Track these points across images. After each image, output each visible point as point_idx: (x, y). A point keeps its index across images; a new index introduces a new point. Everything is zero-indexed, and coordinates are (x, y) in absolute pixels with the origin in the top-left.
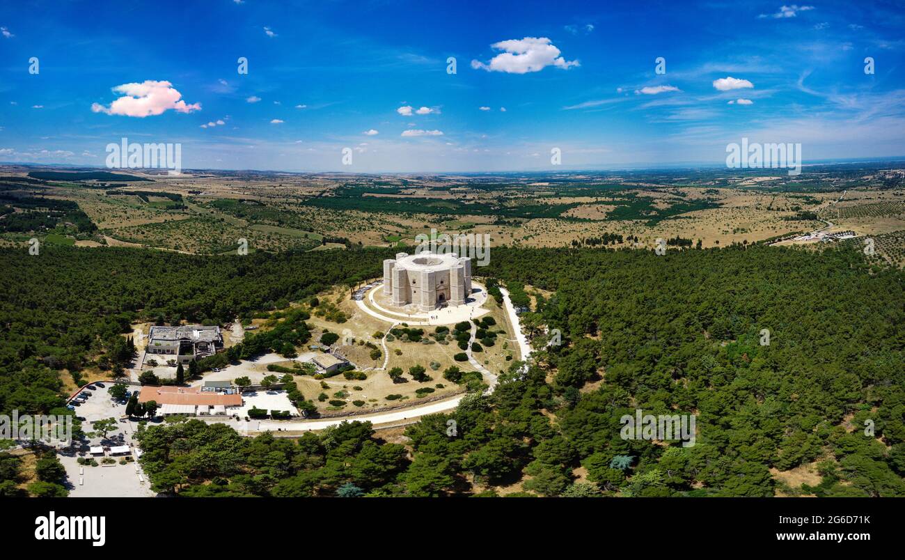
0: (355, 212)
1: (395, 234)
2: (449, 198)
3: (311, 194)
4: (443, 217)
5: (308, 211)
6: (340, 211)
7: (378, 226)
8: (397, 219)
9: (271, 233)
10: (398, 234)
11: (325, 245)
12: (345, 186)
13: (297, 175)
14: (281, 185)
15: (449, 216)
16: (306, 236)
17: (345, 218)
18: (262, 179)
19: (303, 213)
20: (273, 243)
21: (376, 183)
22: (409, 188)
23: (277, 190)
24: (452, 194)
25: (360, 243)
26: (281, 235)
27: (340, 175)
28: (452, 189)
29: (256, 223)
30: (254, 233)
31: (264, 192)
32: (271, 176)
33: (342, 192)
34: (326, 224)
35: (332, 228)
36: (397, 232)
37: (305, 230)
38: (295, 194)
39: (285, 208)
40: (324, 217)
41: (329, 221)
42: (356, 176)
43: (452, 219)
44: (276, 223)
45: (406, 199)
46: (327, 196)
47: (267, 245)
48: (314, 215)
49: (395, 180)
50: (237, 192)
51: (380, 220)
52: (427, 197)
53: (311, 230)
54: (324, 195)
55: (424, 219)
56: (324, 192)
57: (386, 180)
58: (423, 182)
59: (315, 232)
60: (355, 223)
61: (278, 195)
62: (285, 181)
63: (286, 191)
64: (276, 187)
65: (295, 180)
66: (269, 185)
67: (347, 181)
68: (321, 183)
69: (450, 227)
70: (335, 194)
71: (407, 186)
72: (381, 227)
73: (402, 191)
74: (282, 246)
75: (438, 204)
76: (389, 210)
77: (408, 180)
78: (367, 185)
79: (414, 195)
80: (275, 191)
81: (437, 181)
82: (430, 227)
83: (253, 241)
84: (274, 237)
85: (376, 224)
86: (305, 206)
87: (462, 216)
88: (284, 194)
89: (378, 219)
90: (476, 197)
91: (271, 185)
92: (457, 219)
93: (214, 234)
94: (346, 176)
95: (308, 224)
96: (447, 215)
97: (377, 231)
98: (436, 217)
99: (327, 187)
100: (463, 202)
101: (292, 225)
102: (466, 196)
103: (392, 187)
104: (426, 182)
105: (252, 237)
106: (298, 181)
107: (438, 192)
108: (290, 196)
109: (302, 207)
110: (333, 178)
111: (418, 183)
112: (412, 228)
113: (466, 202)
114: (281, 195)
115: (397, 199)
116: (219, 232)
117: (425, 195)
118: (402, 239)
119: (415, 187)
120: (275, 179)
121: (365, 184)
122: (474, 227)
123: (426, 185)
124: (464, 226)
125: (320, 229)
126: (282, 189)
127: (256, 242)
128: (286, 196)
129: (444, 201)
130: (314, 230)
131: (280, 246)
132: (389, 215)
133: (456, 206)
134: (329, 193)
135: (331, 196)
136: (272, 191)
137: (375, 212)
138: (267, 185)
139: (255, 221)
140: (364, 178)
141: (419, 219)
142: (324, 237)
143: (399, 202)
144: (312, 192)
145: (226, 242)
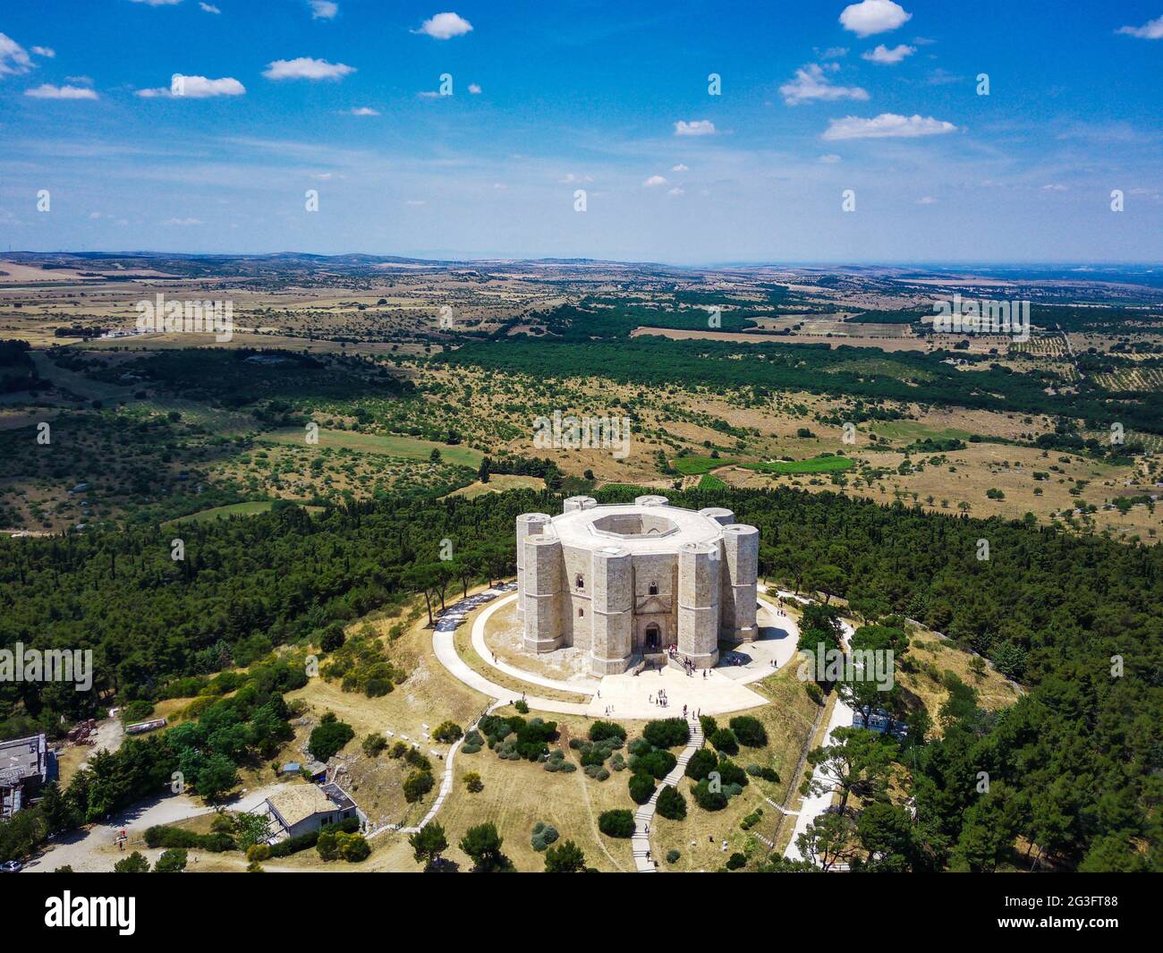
0: (596, 384)
1: (701, 450)
2: (905, 349)
3: (473, 329)
4: (866, 408)
5: (456, 381)
6: (552, 381)
7: (655, 426)
8: (717, 407)
9: (328, 451)
10: (710, 452)
11: (485, 480)
12: (584, 304)
13: (442, 267)
14: (383, 302)
15: (889, 405)
16: (436, 456)
17: (562, 400)
18: (324, 283)
19: (437, 388)
20: (328, 481)
21: (683, 296)
22: (785, 313)
23: (367, 317)
24: (922, 335)
25: (589, 475)
26: (357, 457)
27: (577, 271)
28: (924, 320)
30: (275, 454)
31: (326, 324)
32: (358, 272)
33: (568, 323)
34: (500, 418)
35: (516, 432)
36: (707, 444)
37: (435, 437)
38: (424, 330)
39: (384, 373)
40: (500, 398)
41: (512, 409)
42: (625, 273)
43: (895, 416)
44: (349, 421)
45: (767, 346)
46: (521, 336)
47: (311, 486)
48: (469, 395)
49: (747, 286)
51: (666, 408)
52: (835, 344)
53: (453, 439)
54: (513, 332)
55: (802, 411)
56: (515, 321)
57: (717, 286)
58: (838, 295)
59: (465, 443)
61: (370, 333)
62: (399, 287)
63: (398, 320)
64: (368, 310)
65: (430, 285)
66: (345, 300)
67: (596, 287)
68: (512, 295)
69: (882, 440)
70: (548, 329)
71: (780, 306)
72: (661, 430)
73: (760, 321)
74: (356, 488)
75: (861, 367)
76: (701, 378)
77: (792, 287)
78: (652, 301)
79: (794, 334)
80: (361, 320)
81: (884, 292)
82: (817, 435)
83: (267, 478)
84: (336, 464)
85: (650, 420)
86: (447, 366)
87: (932, 409)
88: (388, 329)
89: (659, 403)
90: (1002, 351)
91: (351, 301)
92: (911, 417)
93: (140, 465)
94: (595, 272)
95: (446, 420)
96: (882, 402)
97: (647, 440)
98: (845, 407)
99: (527, 308)
100: (950, 362)
101: (398, 425)
102: (965, 344)
103: (731, 308)
104: (849, 293)
105: (266, 466)
106: (443, 286)
107: (877, 327)
108: (407, 336)
109: (437, 369)
110: (554, 279)
111: (819, 296)
112: (757, 435)
113: (962, 363)
114: (379, 333)
115: (734, 347)
116: (157, 456)
117: (830, 335)
118: (720, 466)
119: (805, 308)
120: (369, 282)
121: (649, 298)
122: (964, 447)
123: (843, 303)
124: (929, 441)
125: (479, 433)
126: (384, 316)
127: (276, 480)
128: (395, 335)
129: (888, 356)
130: (461, 437)
131: (349, 488)
132: (696, 392)
133: (920, 375)
134: (528, 327)
135: (533, 334)
136: (351, 320)
137: (654, 385)
138: (340, 301)
139: (282, 415)
140: (650, 279)
141: (787, 407)
142: (486, 459)
143: (740, 356)
144: (478, 322)
145: (178, 487)
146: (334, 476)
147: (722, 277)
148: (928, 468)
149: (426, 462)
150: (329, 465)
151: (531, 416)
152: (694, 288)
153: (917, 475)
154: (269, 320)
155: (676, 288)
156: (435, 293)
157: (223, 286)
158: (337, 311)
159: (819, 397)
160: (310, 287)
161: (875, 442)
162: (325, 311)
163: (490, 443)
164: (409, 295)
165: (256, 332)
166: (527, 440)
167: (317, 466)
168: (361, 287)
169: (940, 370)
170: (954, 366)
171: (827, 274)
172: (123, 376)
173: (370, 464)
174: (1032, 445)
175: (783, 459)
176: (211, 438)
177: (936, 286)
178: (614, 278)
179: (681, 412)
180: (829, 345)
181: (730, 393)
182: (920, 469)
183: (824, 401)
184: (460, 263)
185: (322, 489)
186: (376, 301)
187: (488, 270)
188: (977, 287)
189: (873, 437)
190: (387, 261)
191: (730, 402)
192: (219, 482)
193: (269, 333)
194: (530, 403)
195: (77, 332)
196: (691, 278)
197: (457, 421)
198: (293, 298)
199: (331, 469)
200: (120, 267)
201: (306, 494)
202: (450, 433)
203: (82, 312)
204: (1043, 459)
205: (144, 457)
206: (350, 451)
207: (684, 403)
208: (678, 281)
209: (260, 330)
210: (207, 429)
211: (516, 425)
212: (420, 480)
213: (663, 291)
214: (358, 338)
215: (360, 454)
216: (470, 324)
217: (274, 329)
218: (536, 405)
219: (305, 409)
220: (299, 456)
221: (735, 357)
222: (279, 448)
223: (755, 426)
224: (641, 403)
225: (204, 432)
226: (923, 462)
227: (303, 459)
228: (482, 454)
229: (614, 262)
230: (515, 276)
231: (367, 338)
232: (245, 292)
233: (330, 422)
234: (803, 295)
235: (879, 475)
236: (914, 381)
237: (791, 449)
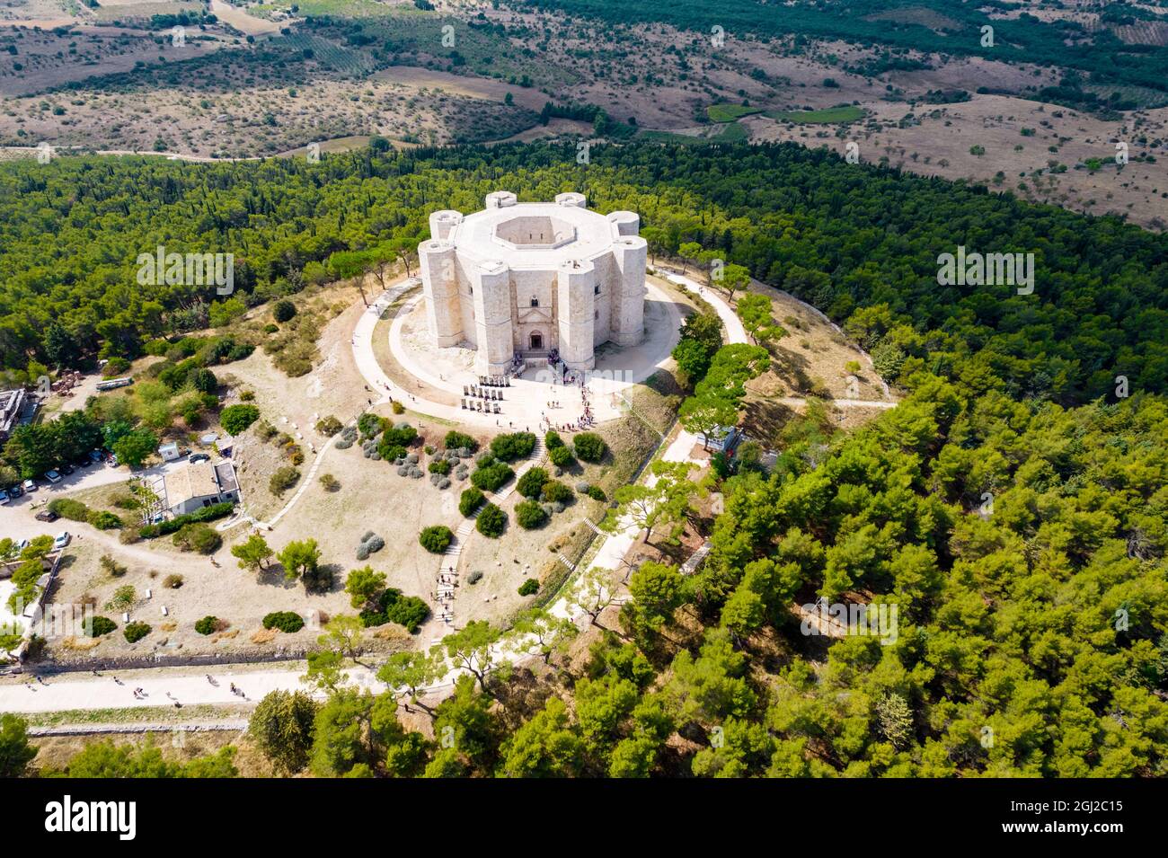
0: (659, 30)
1: (734, 98)
4: (893, 59)
6: (621, 27)
7: (700, 74)
10: (742, 100)
11: (545, 124)
15: (912, 55)
16: (509, 98)
17: (626, 46)
20: (418, 120)
25: (633, 121)
34: (570, 63)
35: (579, 78)
36: (742, 92)
37: (512, 81)
43: (917, 65)
53: (526, 83)
55: (834, 60)
59: (535, 87)
60: (644, 62)
69: (897, 91)
82: (840, 85)
85: (697, 68)
92: (931, 67)
96: (907, 53)
97: (690, 88)
105: (371, 103)
112: (788, 84)
118: (748, 115)
122: (970, 98)
124: (939, 92)
127: (377, 118)
130: (532, 82)
131: (434, 126)
133: (951, 23)
141: (820, 57)
142: (548, 104)
145: (299, 120)
146: (423, 115)
148: (928, 120)
149: (500, 104)
150: (421, 104)
151: (594, 63)
159: (851, 47)
161: (890, 93)
163: (555, 87)
167: (412, 105)
175: (805, 108)
179: (726, 61)
181: (773, 42)
183: (855, 51)
185: (412, 128)
191: (771, 51)
192: (332, 117)
194: (597, 49)
197: (532, 66)
199: (423, 108)
201: (400, 130)
202: (524, 77)
204: (1037, 113)
207: (730, 51)
211: (581, 71)
212: (492, 121)
218: (601, 51)
223: (788, 75)
224: (693, 51)
228: (547, 98)
236: (944, 30)
237: (813, 99)
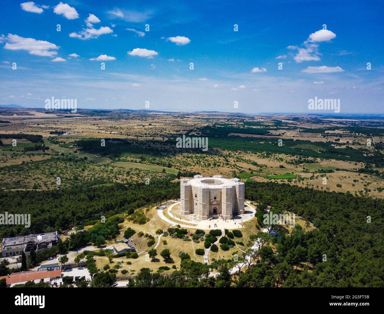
1: (247, 171)
2: (318, 141)
3: (178, 133)
4: (303, 159)
5: (171, 149)
7: (233, 163)
8: (254, 158)
9: (131, 169)
10: (250, 172)
11: (178, 178)
12: (214, 125)
13: (169, 114)
14: (150, 125)
15: (310, 158)
16: (164, 171)
18: (132, 119)
20: (131, 178)
21: (246, 123)
23: (145, 129)
24: (324, 137)
27: (213, 115)
28: (326, 132)
29: (119, 160)
30: (115, 170)
31: (132, 131)
32: (143, 115)
33: (208, 131)
34: (185, 160)
35: (189, 164)
36: (250, 169)
37: (164, 165)
38: (163, 133)
39: (149, 146)
41: (188, 157)
42: (228, 116)
43: (312, 162)
44: (138, 160)
45: (272, 139)
46: (193, 135)
47: (126, 179)
50: (103, 132)
53: (170, 166)
55: (282, 160)
56: (191, 131)
57: (258, 120)
58: (298, 123)
59: (173, 167)
60: (212, 159)
61: (146, 134)
62: (156, 120)
63: (155, 130)
64: (145, 127)
65: (165, 119)
66: (138, 124)
67: (218, 120)
68: (191, 122)
69: (307, 170)
70: (202, 133)
71: (279, 127)
72: (235, 164)
73: (271, 131)
74: (139, 180)
75: (303, 146)
76: (249, 149)
77: (283, 121)
78: (236, 125)
79: (282, 136)
80: (143, 130)
81: (314, 123)
82: (286, 167)
83: (113, 176)
84: (134, 173)
85: (232, 161)
86: (169, 144)
87: (324, 160)
88: (152, 133)
89: (235, 156)
90: (351, 142)
91: (140, 124)
92: (317, 162)
93: (75, 172)
94: (219, 115)
95: (168, 160)
96: (308, 157)
97: (230, 167)
98: (296, 159)
99: (195, 127)
100: (333, 145)
101: (153, 162)
102: (339, 140)
103: (262, 127)
104: (302, 123)
105: (113, 173)
106: (170, 120)
107: (310, 134)
108: (157, 135)
109: (166, 145)
110: (205, 118)
111: (292, 124)
112: (266, 167)
113: (337, 146)
114: (149, 134)
115: (261, 139)
116: (80, 169)
117: (294, 136)
118: (253, 176)
119: (287, 128)
120: (146, 119)
121: (235, 124)
122: (333, 172)
123: (300, 126)
124: (322, 170)
125: (177, 164)
126: (151, 129)
127: (116, 177)
128: (154, 135)
129: (312, 143)
130: (172, 165)
131: (137, 180)
132: (247, 153)
133: (322, 149)
134: (195, 133)
135: (197, 135)
136: (140, 130)
137: (234, 151)
138: (137, 124)
139: (118, 158)
140: (236, 118)
141: (276, 158)
142: (179, 172)
143: (263, 143)
144: (180, 131)
145: (87, 178)
146: (133, 176)
147: (260, 117)
148: (320, 178)
149: (161, 173)
150: (131, 173)
151: (194, 160)
152: (250, 121)
153: (316, 180)
154: (115, 130)
155: (245, 121)
156: (167, 122)
157: (101, 119)
158: (136, 127)
159: (287, 156)
160: (128, 120)
161: (304, 170)
162: (132, 127)
163: (181, 167)
164: (159, 122)
165: (111, 133)
166: (192, 167)
167: (128, 173)
168: (144, 120)
169: (329, 148)
170: (333, 147)
171: (296, 117)
172: (70, 146)
173: (144, 173)
174: (356, 172)
175: (274, 174)
176: (96, 164)
177: (332, 121)
178: (224, 117)
179: (242, 159)
180: (293, 139)
181: (258, 154)
182: (317, 178)
183: (289, 157)
184: (175, 112)
185: (129, 180)
186: (149, 124)
187: (184, 115)
188: (346, 122)
189: (304, 168)
190: (152, 112)
191: (258, 157)
192: (99, 177)
193: (115, 134)
194: (194, 156)
195: (56, 133)
196: (250, 118)
197: (171, 161)
198: (122, 123)
199: (132, 174)
200: (69, 113)
201: (125, 181)
202: (169, 164)
203: (57, 127)
204: (358, 176)
205: (76, 169)
206: (138, 169)
207: (243, 156)
208: (245, 118)
209: (112, 133)
210: (95, 162)
211: (189, 162)
212: (159, 178)
213: (240, 122)
214: (142, 135)
215: (141, 170)
216: (177, 131)
217: (116, 133)
218: (196, 156)
219: (125, 156)
220: (123, 170)
221: (262, 143)
222: (117, 168)
223: (266, 164)
224: (229, 156)
225: (94, 163)
226: (318, 176)
227: (124, 171)
228: (178, 171)
229: (225, 112)
230: (193, 117)
231: (145, 136)
232: (107, 121)
233: (132, 161)
234: (287, 123)
235: (303, 179)
236: (320, 151)
237: (276, 172)
